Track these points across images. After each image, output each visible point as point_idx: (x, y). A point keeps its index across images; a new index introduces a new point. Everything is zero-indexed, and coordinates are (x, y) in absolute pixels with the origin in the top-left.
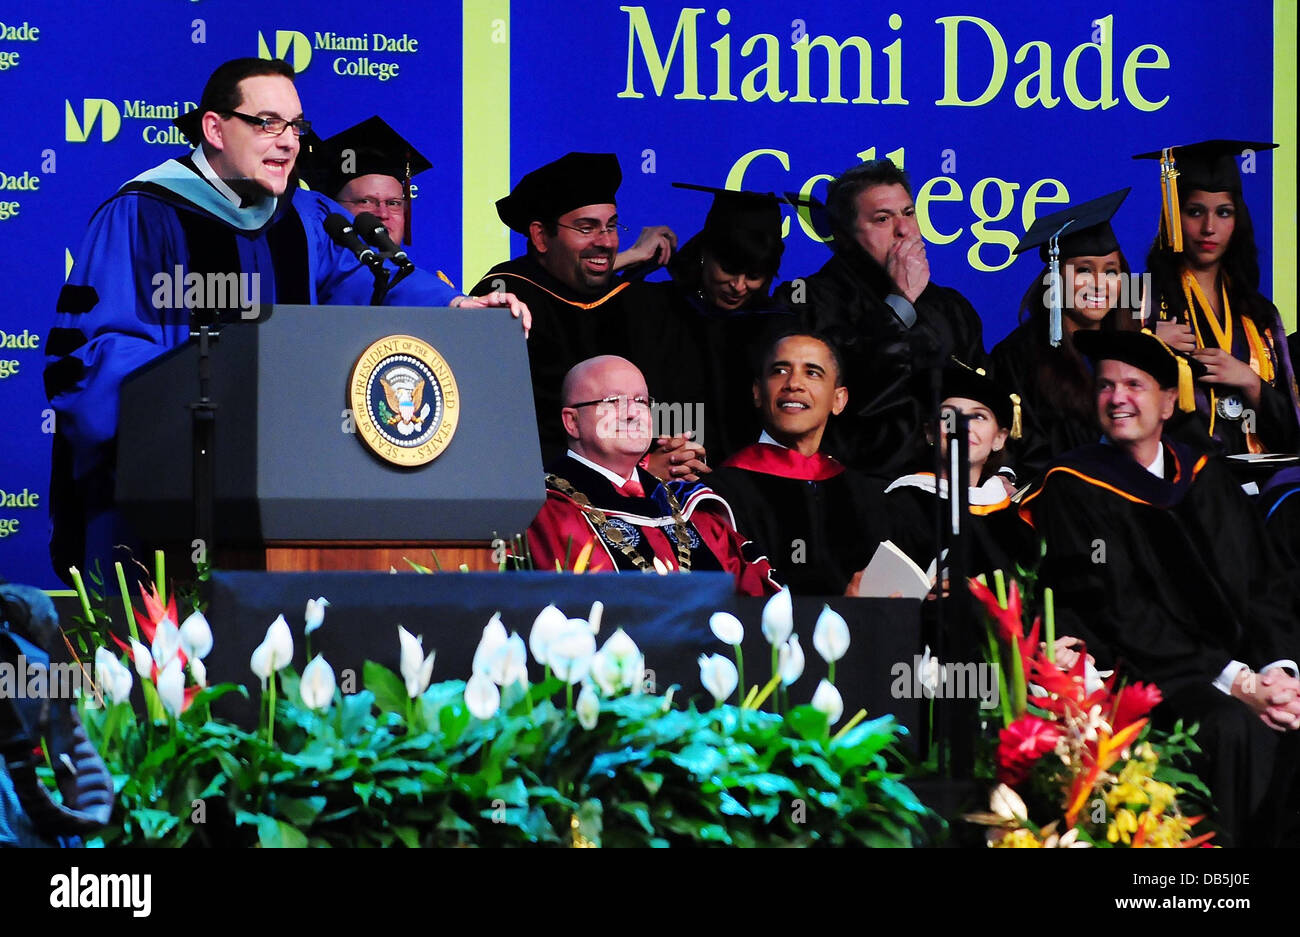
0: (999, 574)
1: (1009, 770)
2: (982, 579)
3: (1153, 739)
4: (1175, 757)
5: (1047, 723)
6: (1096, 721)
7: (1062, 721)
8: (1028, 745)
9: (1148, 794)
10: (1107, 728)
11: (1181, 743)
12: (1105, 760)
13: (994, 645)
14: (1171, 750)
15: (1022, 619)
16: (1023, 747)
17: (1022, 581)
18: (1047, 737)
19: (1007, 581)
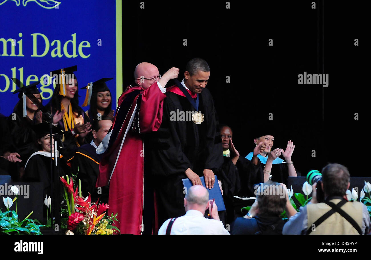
0: (67, 176)
1: (71, 226)
2: (63, 177)
3: (106, 218)
4: (112, 222)
5: (81, 214)
6: (93, 213)
7: (85, 214)
8: (76, 219)
9: (106, 231)
10: (96, 215)
11: (113, 219)
12: (95, 223)
13: (66, 194)
14: (110, 220)
15: (74, 187)
16: (75, 220)
17: (73, 177)
18: (81, 217)
19: (69, 178)
